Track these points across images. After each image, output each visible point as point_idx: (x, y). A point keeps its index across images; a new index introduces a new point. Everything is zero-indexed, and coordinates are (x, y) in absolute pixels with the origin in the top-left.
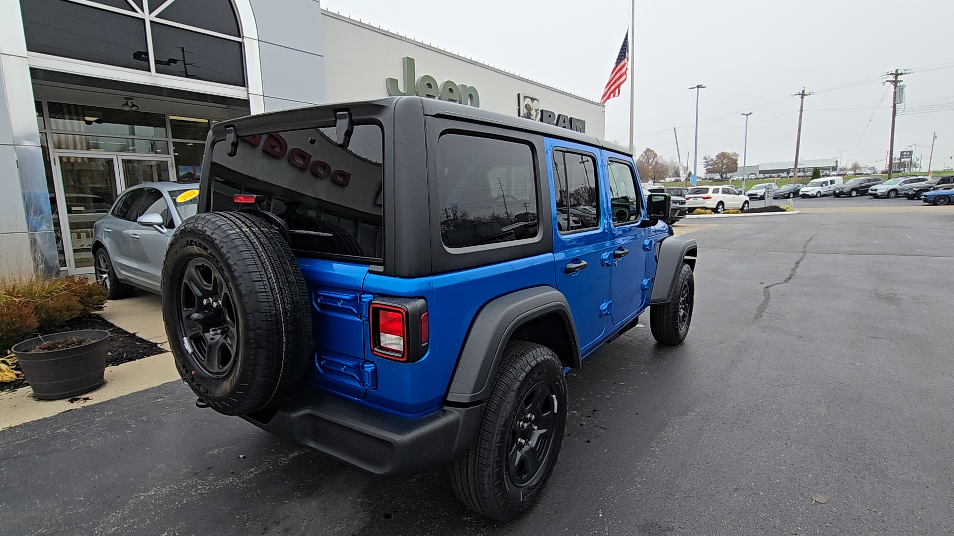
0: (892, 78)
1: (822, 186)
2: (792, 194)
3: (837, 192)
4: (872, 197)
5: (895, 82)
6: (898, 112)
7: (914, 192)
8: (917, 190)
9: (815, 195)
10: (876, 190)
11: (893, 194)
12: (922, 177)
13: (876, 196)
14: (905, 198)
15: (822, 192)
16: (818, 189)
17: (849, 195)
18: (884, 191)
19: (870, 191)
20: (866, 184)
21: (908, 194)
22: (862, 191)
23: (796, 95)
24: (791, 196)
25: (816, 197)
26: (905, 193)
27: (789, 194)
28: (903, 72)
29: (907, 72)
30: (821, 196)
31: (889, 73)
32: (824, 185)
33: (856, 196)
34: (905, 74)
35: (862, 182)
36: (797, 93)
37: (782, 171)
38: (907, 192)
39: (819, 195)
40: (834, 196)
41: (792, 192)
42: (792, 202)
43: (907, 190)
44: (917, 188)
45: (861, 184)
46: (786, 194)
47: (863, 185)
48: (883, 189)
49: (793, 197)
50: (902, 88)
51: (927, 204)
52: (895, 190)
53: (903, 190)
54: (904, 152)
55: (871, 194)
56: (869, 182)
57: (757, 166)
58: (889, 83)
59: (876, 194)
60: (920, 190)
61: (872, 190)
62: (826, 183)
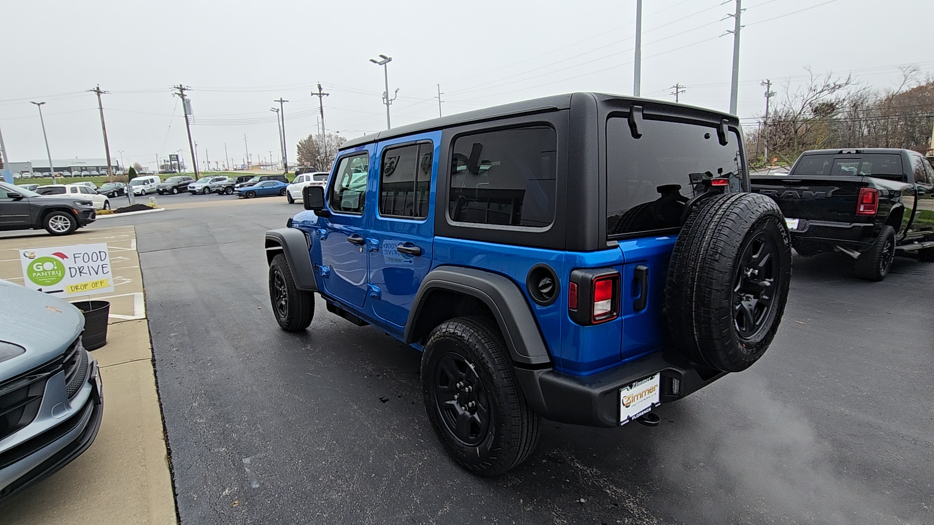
0: (178, 91)
1: (144, 184)
2: (116, 193)
3: (161, 190)
4: (191, 194)
5: (182, 96)
6: (190, 122)
7: (224, 189)
8: (225, 187)
9: (140, 193)
10: (194, 187)
11: (207, 191)
12: (221, 177)
13: (194, 193)
14: (217, 194)
15: (145, 190)
16: (141, 187)
17: (171, 192)
18: (200, 188)
19: (189, 189)
20: (182, 182)
21: (219, 190)
22: (181, 189)
23: (91, 90)
24: (116, 195)
25: (141, 195)
26: (217, 190)
27: (113, 193)
28: (186, 88)
29: (189, 88)
30: (147, 194)
31: (176, 87)
32: (146, 183)
33: (177, 193)
34: (187, 90)
35: (179, 181)
36: (93, 89)
37: (63, 169)
38: (217, 188)
39: (144, 194)
40: (158, 194)
41: (116, 191)
42: (155, 199)
43: (217, 187)
44: (225, 185)
45: (178, 182)
46: (111, 192)
47: (180, 183)
48: (199, 187)
49: (118, 196)
50: (188, 102)
51: (242, 197)
52: (207, 187)
53: (214, 187)
54: (172, 155)
55: (190, 191)
56: (184, 181)
57: (28, 163)
58: (177, 95)
59: (195, 191)
60: (227, 187)
61: (190, 187)
62: (147, 181)
